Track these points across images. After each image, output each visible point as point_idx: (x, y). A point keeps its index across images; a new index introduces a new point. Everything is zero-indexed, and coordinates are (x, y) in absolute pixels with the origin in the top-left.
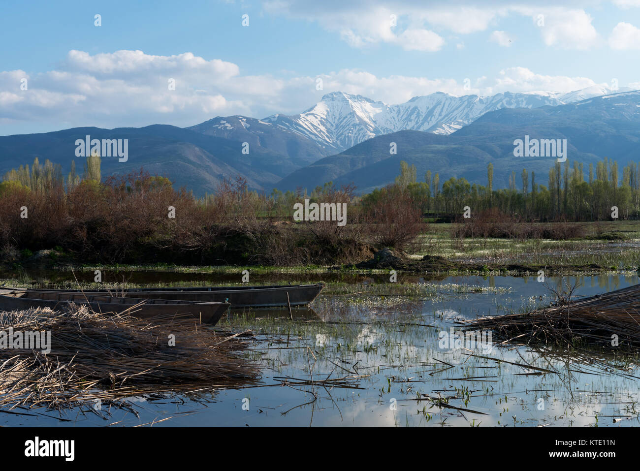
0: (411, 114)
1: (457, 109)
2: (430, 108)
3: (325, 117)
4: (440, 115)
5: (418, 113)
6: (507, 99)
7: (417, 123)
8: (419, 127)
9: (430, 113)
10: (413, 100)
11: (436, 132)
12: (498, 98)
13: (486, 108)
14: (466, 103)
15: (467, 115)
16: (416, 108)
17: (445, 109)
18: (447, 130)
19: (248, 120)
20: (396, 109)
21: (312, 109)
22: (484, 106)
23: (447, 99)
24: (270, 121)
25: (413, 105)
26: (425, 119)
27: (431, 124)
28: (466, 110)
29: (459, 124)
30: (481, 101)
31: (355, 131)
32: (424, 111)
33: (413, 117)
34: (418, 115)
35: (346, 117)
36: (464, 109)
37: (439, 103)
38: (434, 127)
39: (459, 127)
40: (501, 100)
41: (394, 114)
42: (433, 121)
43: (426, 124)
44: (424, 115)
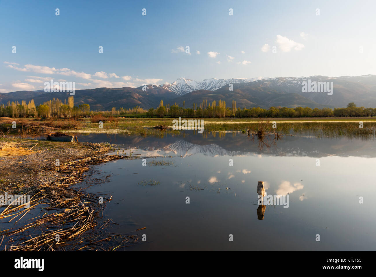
0: (204, 85)
1: (217, 83)
2: (210, 83)
4: (213, 85)
5: (206, 84)
6: (233, 80)
7: (206, 87)
8: (206, 89)
9: (210, 84)
10: (204, 80)
11: (211, 90)
12: (230, 80)
13: (227, 83)
14: (220, 82)
15: (221, 85)
16: (205, 83)
17: (214, 83)
18: (215, 90)
19: (154, 86)
20: (199, 83)
21: (174, 83)
22: (226, 82)
23: (215, 80)
24: (161, 86)
25: (204, 82)
26: (208, 86)
27: (210, 88)
28: (220, 84)
29: (218, 88)
30: (225, 81)
31: (187, 90)
32: (208, 84)
33: (204, 86)
34: (206, 85)
35: (184, 85)
36: (220, 83)
37: (212, 82)
38: (211, 89)
39: (218, 89)
40: (231, 81)
41: (199, 85)
42: (211, 87)
43: (208, 88)
44: (208, 85)
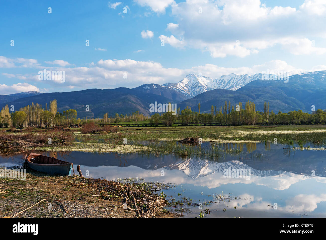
0: (221, 83)
1: (240, 80)
2: (229, 80)
3: (187, 84)
4: (233, 82)
5: (224, 82)
6: (260, 76)
7: (224, 86)
8: (224, 88)
9: (229, 82)
10: (222, 77)
11: (231, 89)
12: (256, 76)
13: (251, 80)
14: (243, 78)
15: (244, 82)
16: (223, 80)
17: (235, 80)
18: (235, 89)
19: (157, 85)
20: (215, 80)
21: (182, 81)
22: (251, 79)
23: (236, 76)
24: (165, 86)
25: (222, 79)
26: (227, 84)
27: (229, 86)
28: (243, 81)
29: (240, 86)
30: (249, 77)
31: (199, 89)
32: (226, 81)
33: (222, 84)
34: (224, 83)
35: (196, 84)
36: (242, 80)
37: (232, 78)
38: (230, 87)
39: (240, 87)
40: (257, 76)
41: (215, 82)
42: (230, 85)
43: (227, 86)
44: (226, 83)
